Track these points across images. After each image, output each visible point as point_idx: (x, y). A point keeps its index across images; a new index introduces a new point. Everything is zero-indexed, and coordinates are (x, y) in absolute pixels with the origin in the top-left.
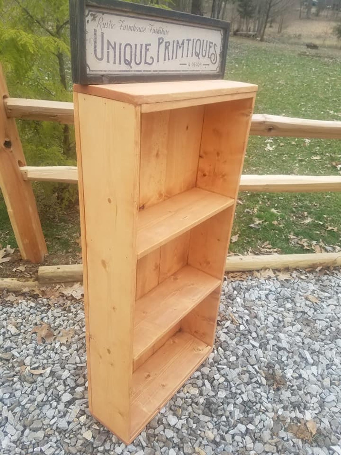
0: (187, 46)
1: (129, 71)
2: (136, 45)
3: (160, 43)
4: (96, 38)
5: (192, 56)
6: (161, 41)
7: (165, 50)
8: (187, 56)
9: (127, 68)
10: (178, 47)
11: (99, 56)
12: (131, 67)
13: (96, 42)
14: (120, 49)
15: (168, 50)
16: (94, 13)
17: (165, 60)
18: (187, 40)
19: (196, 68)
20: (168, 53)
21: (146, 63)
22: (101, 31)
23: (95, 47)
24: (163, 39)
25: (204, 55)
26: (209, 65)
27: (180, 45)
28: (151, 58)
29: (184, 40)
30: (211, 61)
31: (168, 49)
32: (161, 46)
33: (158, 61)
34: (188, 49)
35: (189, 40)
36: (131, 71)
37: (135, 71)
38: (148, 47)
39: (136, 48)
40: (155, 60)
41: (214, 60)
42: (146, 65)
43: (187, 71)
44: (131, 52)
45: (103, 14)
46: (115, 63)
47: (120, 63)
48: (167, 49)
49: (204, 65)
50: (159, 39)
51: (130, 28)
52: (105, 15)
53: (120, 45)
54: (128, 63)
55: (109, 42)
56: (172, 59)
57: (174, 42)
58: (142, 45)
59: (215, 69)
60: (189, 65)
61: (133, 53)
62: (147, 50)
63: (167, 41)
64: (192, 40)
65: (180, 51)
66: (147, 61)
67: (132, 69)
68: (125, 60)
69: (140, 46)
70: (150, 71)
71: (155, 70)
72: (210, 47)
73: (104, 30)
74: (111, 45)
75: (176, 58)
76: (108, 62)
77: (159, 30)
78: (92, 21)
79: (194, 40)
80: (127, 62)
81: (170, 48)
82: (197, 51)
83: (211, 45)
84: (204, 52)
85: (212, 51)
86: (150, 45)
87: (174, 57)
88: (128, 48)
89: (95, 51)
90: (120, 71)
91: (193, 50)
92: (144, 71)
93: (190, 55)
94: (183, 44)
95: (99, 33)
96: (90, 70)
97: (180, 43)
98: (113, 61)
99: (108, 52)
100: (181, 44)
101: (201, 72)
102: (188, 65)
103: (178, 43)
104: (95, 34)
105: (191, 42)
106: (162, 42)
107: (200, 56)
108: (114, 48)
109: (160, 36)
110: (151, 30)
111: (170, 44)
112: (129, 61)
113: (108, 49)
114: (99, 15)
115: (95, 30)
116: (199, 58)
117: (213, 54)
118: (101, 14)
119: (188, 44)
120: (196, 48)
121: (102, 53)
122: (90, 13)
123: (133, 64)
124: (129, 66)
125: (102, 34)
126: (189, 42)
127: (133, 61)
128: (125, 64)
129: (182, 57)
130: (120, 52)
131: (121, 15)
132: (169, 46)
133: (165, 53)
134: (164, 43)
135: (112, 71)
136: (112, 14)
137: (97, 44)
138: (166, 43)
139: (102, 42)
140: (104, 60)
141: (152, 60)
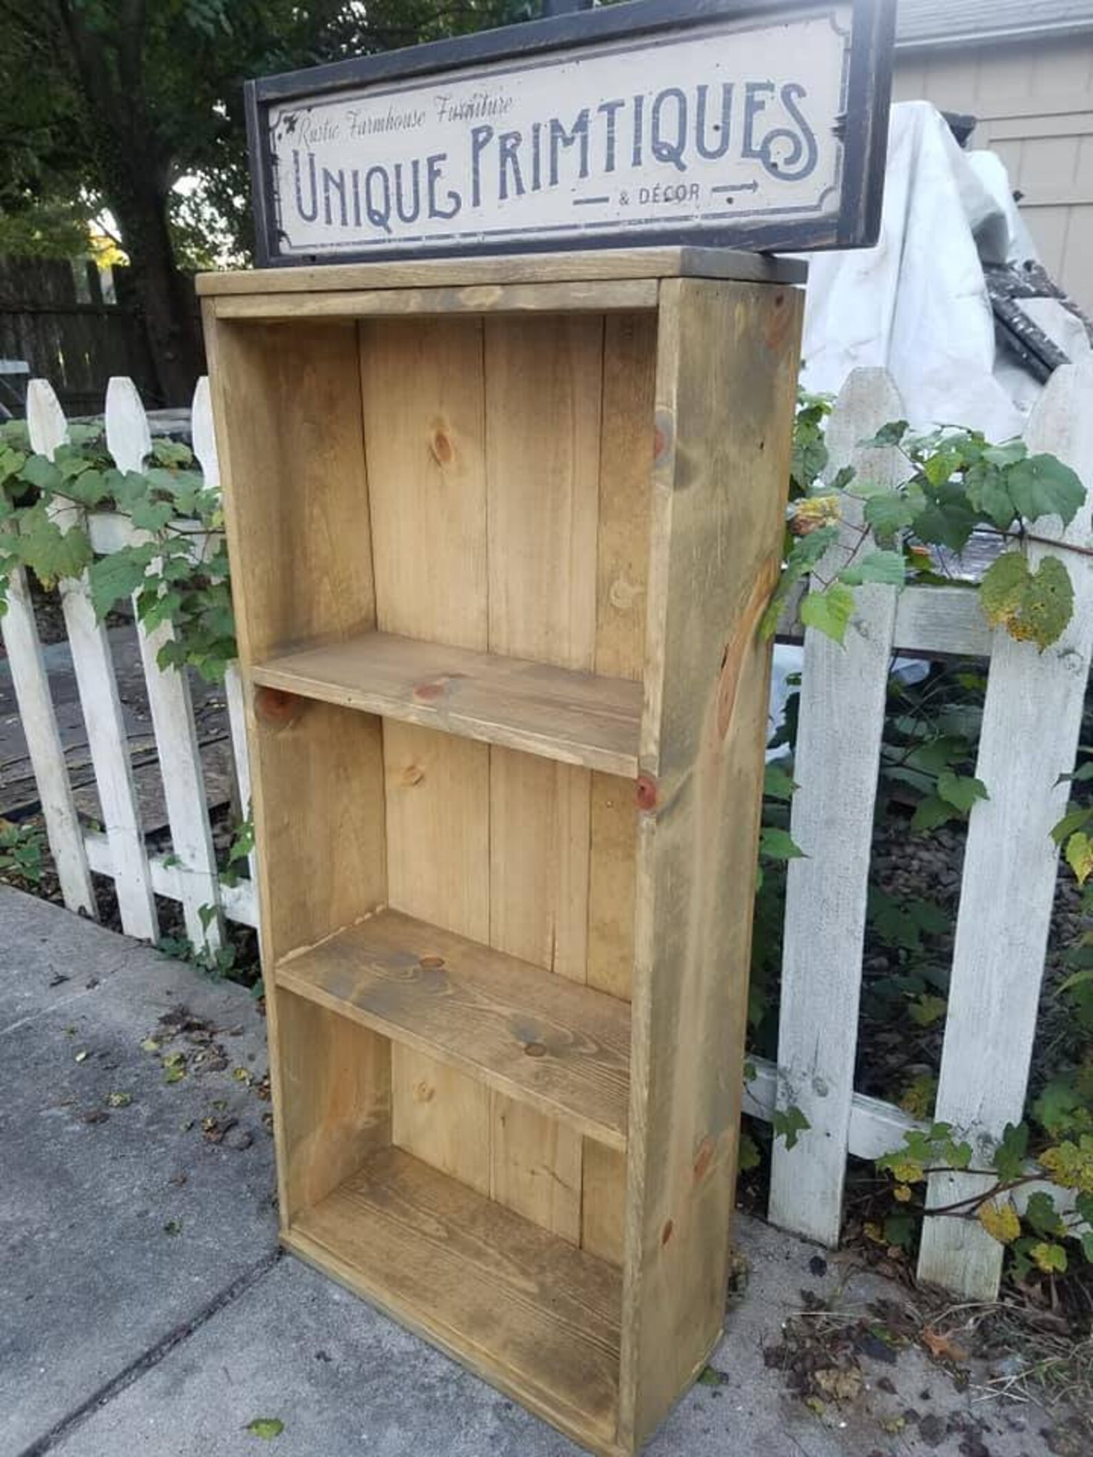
0: (605, 129)
1: (383, 241)
2: (398, 167)
3: (477, 146)
4: (297, 171)
5: (637, 162)
6: (482, 136)
7: (503, 164)
8: (610, 167)
9: (378, 233)
10: (560, 142)
11: (308, 212)
12: (389, 230)
13: (298, 180)
14: (356, 186)
15: (515, 162)
16: (290, 115)
17: (503, 195)
18: (604, 108)
19: (674, 209)
20: (517, 172)
21: (433, 213)
22: (308, 152)
23: (298, 190)
24: (489, 130)
25: (713, 147)
26: (754, 186)
27: (565, 134)
28: (452, 195)
29: (584, 115)
30: (774, 167)
31: (514, 157)
32: (481, 153)
33: (476, 202)
34: (611, 141)
35: (610, 109)
36: (390, 241)
37: (400, 240)
38: (438, 164)
39: (398, 176)
40: (467, 200)
41: (792, 161)
42: (436, 218)
44: (386, 188)
45: (309, 110)
46: (344, 223)
47: (358, 223)
48: (509, 159)
49: (719, 189)
50: (476, 132)
51: (379, 126)
52: (313, 111)
53: (355, 174)
54: (380, 220)
55: (327, 175)
56: (537, 186)
57: (536, 129)
58: (415, 164)
60: (627, 201)
61: (393, 188)
62: (434, 174)
63: (504, 132)
64: (630, 104)
65: (569, 158)
66: (437, 208)
67: (391, 236)
68: (371, 213)
69: (410, 166)
70: (450, 236)
71: (467, 231)
72: (753, 106)
73: (314, 147)
74: (332, 179)
75: (554, 181)
76: (329, 221)
77: (471, 107)
78: (288, 133)
79: (639, 101)
80: (376, 218)
81: (524, 153)
82: (662, 138)
83: (759, 96)
84: (713, 137)
85: (772, 120)
86: (442, 157)
87: (544, 179)
88: (377, 179)
89: (299, 199)
90: (360, 243)
91: (638, 138)
92: (430, 237)
94: (582, 124)
95: (304, 158)
96: (291, 247)
97: (568, 126)
98: (340, 219)
99: (327, 198)
100: (574, 131)
101: (701, 221)
102: (615, 200)
103: (556, 126)
104: (296, 162)
106: (486, 141)
107: (690, 155)
108: (340, 186)
109: (478, 122)
110: (443, 112)
111: (519, 140)
112: (382, 211)
113: (327, 190)
114: (302, 115)
115: (296, 153)
116: (682, 166)
117: (781, 132)
118: (306, 112)
119: (611, 123)
120: (656, 127)
121: (314, 203)
122: (283, 116)
123: (393, 220)
124: (381, 228)
125: (311, 155)
126: (611, 113)
127: (394, 212)
128: (370, 224)
129: (584, 173)
130: (356, 194)
131: (350, 100)
132: (514, 146)
133: (503, 174)
134: (495, 140)
135: (338, 245)
136: (328, 103)
137: (302, 184)
138: (504, 138)
139: (313, 175)
140: (318, 218)
141: (452, 201)
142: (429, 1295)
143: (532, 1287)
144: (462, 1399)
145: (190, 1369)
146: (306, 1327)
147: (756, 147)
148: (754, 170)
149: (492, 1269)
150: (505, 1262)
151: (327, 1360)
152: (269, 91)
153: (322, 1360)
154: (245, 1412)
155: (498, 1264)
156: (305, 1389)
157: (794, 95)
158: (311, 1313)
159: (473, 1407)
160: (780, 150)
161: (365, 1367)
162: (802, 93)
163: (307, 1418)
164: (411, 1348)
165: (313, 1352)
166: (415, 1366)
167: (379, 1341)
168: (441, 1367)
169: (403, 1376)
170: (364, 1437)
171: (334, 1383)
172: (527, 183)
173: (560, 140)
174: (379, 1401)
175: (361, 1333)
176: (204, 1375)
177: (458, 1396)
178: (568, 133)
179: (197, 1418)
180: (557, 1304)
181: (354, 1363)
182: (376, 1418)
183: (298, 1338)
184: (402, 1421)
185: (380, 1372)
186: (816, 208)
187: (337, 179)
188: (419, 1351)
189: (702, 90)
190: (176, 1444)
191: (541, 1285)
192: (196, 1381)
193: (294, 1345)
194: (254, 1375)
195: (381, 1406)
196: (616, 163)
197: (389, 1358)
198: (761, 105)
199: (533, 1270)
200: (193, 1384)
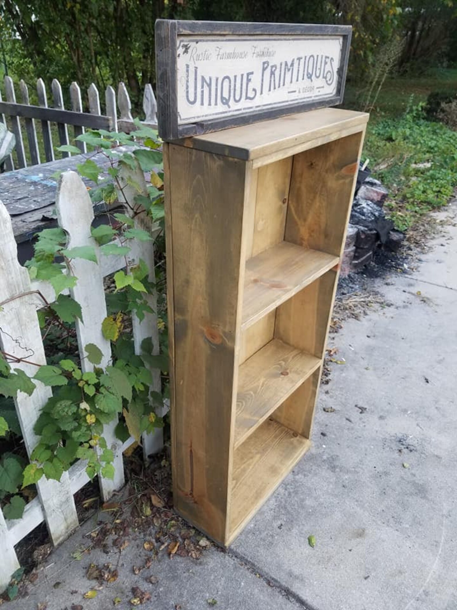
0: (297, 66)
1: (226, 112)
2: (235, 77)
3: (264, 69)
4: (188, 76)
5: (303, 79)
6: (266, 65)
7: (271, 77)
8: (297, 80)
9: (224, 108)
10: (287, 70)
11: (192, 99)
12: (229, 107)
13: (187, 81)
14: (217, 85)
15: (274, 77)
16: (186, 43)
17: (270, 90)
19: (307, 94)
20: (274, 81)
21: (247, 98)
22: (194, 66)
23: (187, 87)
24: (268, 63)
25: (318, 75)
26: (323, 87)
27: (288, 67)
28: (254, 90)
29: (293, 61)
30: (327, 81)
31: (274, 75)
32: (265, 72)
33: (261, 93)
34: (298, 70)
35: (299, 59)
36: (229, 112)
37: (233, 111)
38: (250, 77)
39: (235, 81)
40: (258, 92)
41: (330, 80)
42: (247, 100)
43: (296, 100)
44: (230, 86)
45: (197, 43)
46: (210, 104)
47: (216, 104)
49: (317, 88)
50: (264, 63)
51: (230, 56)
52: (199, 43)
53: (217, 79)
54: (225, 102)
55: (203, 78)
56: (279, 87)
57: (281, 64)
58: (242, 75)
59: (331, 92)
60: (299, 92)
61: (232, 87)
62: (249, 80)
63: (273, 65)
64: (304, 58)
65: (288, 75)
66: (248, 96)
67: (230, 109)
68: (222, 98)
69: (240, 77)
70: (251, 108)
71: (257, 105)
72: (326, 63)
73: (198, 64)
74: (206, 82)
75: (284, 85)
76: (202, 104)
77: (263, 53)
78: (184, 53)
79: (306, 57)
80: (224, 101)
81: (277, 73)
82: (309, 71)
83: (327, 60)
84: (318, 71)
85: (328, 68)
86: (252, 73)
87: (282, 84)
88: (226, 83)
89: (187, 92)
90: (216, 114)
91: (304, 71)
92: (244, 109)
93: (300, 78)
94: (292, 65)
95: (192, 69)
96: (181, 119)
97: (289, 64)
98: (208, 103)
99: (202, 92)
100: (291, 66)
101: (313, 98)
102: (297, 91)
103: (286, 64)
104: (187, 71)
105: (302, 61)
106: (267, 67)
107: (313, 77)
108: (209, 85)
109: (265, 59)
110: (254, 53)
111: (276, 68)
112: (227, 98)
113: (202, 87)
114: (193, 45)
115: (188, 66)
116: (312, 81)
117: (329, 72)
118: (195, 43)
119: (299, 64)
120: (308, 67)
121: (196, 94)
122: (182, 44)
123: (231, 102)
124: (226, 106)
125: (196, 69)
126: (299, 61)
127: (232, 98)
128: (221, 104)
129: (291, 82)
130: (217, 89)
131: (218, 41)
132: (275, 70)
133: (271, 81)
134: (269, 68)
135: (206, 116)
136: (207, 41)
137: (189, 84)
138: (272, 67)
139: (196, 79)
140: (197, 102)
141: (254, 92)
142: (264, 485)
143: (258, 456)
144: (293, 484)
145: (290, 574)
146: (267, 534)
147: (325, 75)
148: (324, 82)
149: (251, 467)
150: (248, 462)
151: (282, 525)
152: (185, 29)
153: (282, 527)
154: (307, 550)
155: (249, 465)
156: (295, 531)
157: (332, 61)
158: (260, 533)
159: (295, 481)
160: (328, 77)
161: (283, 512)
163: (306, 528)
164: (274, 500)
165: (279, 530)
166: (282, 498)
167: (272, 509)
168: (282, 491)
169: (286, 502)
170: (310, 510)
171: (291, 522)
174: (296, 508)
175: (269, 516)
176: (292, 568)
177: (291, 485)
178: (289, 67)
179: (311, 566)
180: (264, 450)
181: (282, 516)
182: (303, 507)
183: (272, 536)
184: (303, 500)
185: (285, 508)
187: (208, 81)
188: (275, 497)
189: (318, 56)
190: (323, 571)
191: (257, 453)
192: (295, 570)
193: (276, 538)
194: (291, 549)
195: (298, 506)
197: (279, 506)
199: (251, 455)
200: (296, 571)
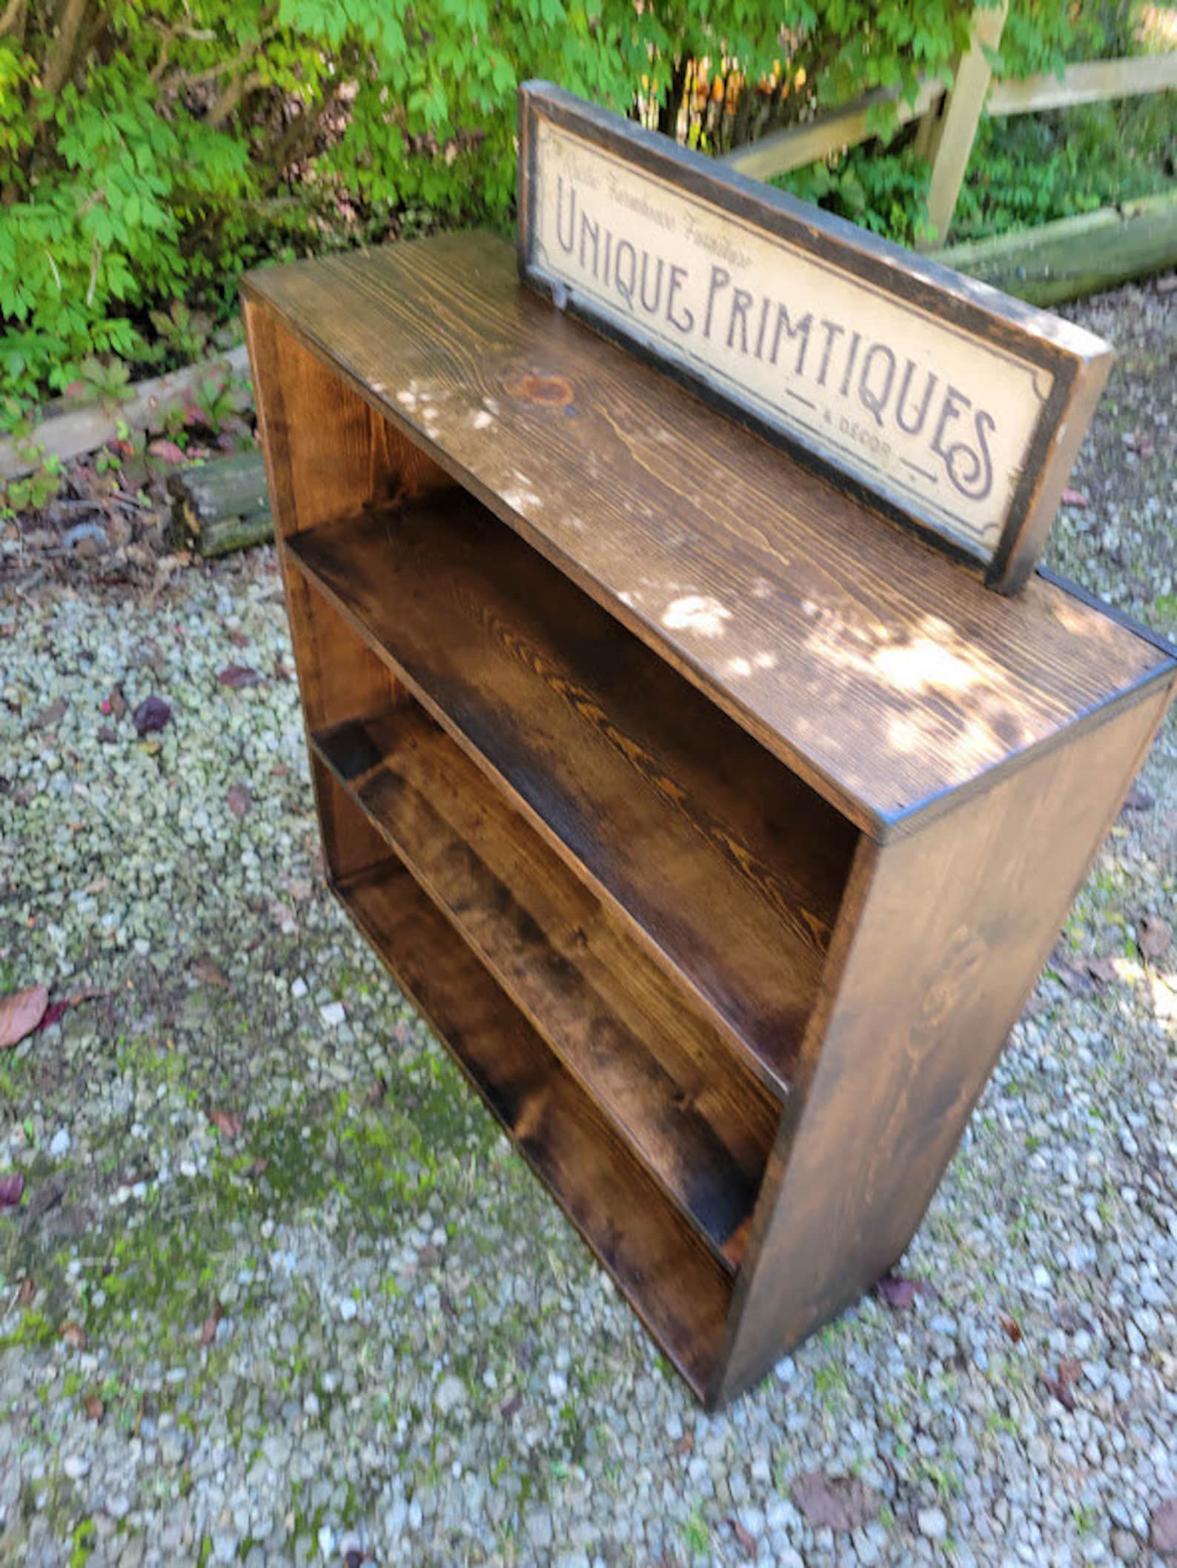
0: (823, 344)
1: (626, 314)
2: (645, 256)
3: (715, 285)
4: (560, 199)
5: (844, 392)
6: (720, 278)
7: (734, 315)
8: (821, 380)
9: (621, 302)
11: (565, 242)
12: (631, 307)
13: (559, 206)
14: (608, 247)
15: (744, 321)
17: (729, 343)
18: (826, 324)
19: (858, 449)
20: (744, 330)
21: (670, 317)
22: (570, 186)
23: (559, 215)
24: (727, 276)
25: (909, 423)
26: (934, 480)
27: (789, 324)
28: (687, 312)
29: (808, 319)
30: (953, 473)
31: (744, 315)
32: (717, 292)
33: (707, 333)
34: (826, 358)
35: (833, 329)
36: (630, 317)
37: (639, 322)
38: (679, 277)
39: (644, 264)
40: (698, 326)
41: (973, 481)
42: (671, 324)
43: (819, 433)
44: (633, 268)
46: (594, 272)
47: (606, 281)
48: (739, 315)
49: (905, 462)
50: (716, 270)
51: (633, 204)
53: (609, 236)
54: (624, 292)
55: (585, 220)
56: (758, 354)
57: (766, 303)
58: (660, 263)
59: (980, 526)
60: (829, 419)
61: (639, 272)
62: (675, 284)
63: (740, 287)
64: (848, 336)
65: (789, 348)
66: (673, 315)
67: (632, 314)
68: (618, 280)
69: (656, 262)
70: (681, 348)
71: (695, 352)
72: (949, 411)
73: (576, 186)
74: (589, 226)
75: (773, 360)
76: (582, 263)
77: (714, 243)
78: (555, 154)
79: (857, 338)
80: (622, 288)
81: (753, 315)
82: (869, 386)
83: (957, 404)
84: (910, 413)
85: (962, 432)
86: (684, 273)
87: (765, 353)
88: (626, 253)
89: (559, 224)
91: (849, 371)
92: (662, 336)
93: (833, 384)
94: (805, 325)
95: (566, 189)
97: (794, 320)
98: (591, 267)
99: (583, 241)
100: (798, 328)
101: (884, 478)
102: (820, 411)
103: (783, 313)
104: (560, 188)
105: (842, 343)
106: (723, 284)
107: (888, 414)
108: (595, 238)
109: (723, 264)
110: (690, 230)
111: (751, 303)
112: (627, 286)
113: (583, 233)
114: (569, 147)
115: (560, 180)
116: (880, 422)
117: (966, 448)
118: (573, 146)
119: (830, 341)
120: (865, 373)
121: (571, 237)
122: (551, 134)
123: (636, 300)
124: (624, 300)
125: (573, 193)
126: (831, 333)
127: (637, 294)
129: (799, 370)
130: (607, 255)
132: (745, 305)
133: (732, 325)
134: (730, 288)
137: (562, 211)
138: (738, 292)
139: (572, 211)
140: (573, 254)
141: (687, 318)
147: (944, 446)
148: (936, 465)
157: (985, 425)
160: (963, 465)
162: (992, 427)
172: (751, 346)
173: (784, 328)
178: (792, 326)
186: (981, 533)
187: (593, 229)
189: (910, 366)
196: (828, 380)
198: (956, 414)
